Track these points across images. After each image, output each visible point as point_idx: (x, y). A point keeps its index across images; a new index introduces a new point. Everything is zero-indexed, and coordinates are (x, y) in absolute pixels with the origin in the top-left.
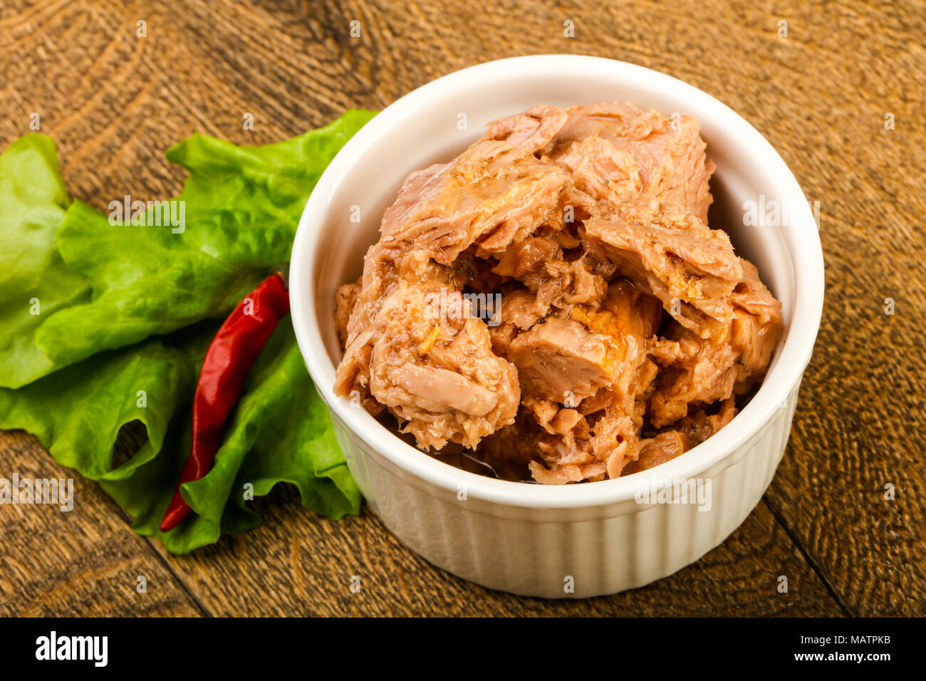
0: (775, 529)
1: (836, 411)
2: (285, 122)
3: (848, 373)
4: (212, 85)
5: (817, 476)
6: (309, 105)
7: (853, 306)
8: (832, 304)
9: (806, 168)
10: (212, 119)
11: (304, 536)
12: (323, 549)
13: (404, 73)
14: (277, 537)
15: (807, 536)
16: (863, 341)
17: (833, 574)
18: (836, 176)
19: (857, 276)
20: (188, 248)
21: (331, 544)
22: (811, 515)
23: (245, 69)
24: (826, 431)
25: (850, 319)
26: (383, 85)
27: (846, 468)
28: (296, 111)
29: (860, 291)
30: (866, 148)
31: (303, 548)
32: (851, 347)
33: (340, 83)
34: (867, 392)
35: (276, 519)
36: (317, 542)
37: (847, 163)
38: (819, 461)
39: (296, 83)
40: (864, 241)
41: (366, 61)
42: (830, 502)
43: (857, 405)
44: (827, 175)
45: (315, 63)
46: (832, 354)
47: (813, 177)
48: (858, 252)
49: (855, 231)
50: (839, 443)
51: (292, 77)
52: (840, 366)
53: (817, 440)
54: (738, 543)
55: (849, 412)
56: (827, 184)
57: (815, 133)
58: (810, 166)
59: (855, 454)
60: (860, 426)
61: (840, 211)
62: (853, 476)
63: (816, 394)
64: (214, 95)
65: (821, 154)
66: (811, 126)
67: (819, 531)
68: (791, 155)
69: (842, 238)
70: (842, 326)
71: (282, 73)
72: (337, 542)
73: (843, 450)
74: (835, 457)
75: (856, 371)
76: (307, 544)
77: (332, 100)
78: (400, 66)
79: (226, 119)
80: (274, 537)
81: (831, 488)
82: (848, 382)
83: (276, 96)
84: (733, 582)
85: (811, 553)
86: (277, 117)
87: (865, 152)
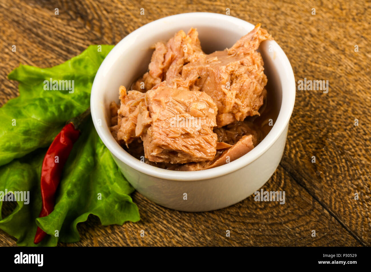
0: (313, 202)
1: (332, 147)
2: (64, 56)
3: (335, 130)
4: (28, 44)
5: (328, 176)
6: (74, 48)
7: (333, 101)
8: (323, 101)
9: (302, 45)
10: (30, 59)
11: (99, 236)
12: (108, 240)
13: (115, 28)
14: (87, 238)
15: (328, 202)
16: (340, 115)
17: (343, 218)
18: (316, 46)
19: (333, 87)
20: (26, 117)
21: (112, 237)
22: (328, 194)
23: (42, 36)
24: (330, 156)
25: (333, 107)
26: (106, 35)
27: (341, 171)
28: (68, 51)
29: (335, 94)
30: (328, 32)
31: (99, 241)
32: (335, 119)
33: (87, 36)
34: (345, 137)
35: (85, 230)
36: (105, 238)
37: (321, 40)
38: (329, 170)
39: (66, 39)
40: (333, 72)
41: (97, 25)
42: (336, 187)
43: (342, 143)
44: (312, 46)
45: (74, 29)
46: (327, 123)
47: (306, 48)
48: (331, 77)
49: (329, 69)
50: (336, 161)
51: (64, 36)
52: (331, 127)
53: (326, 161)
54: (297, 210)
55: (338, 147)
56: (313, 50)
57: (304, 29)
58: (304, 44)
59: (344, 164)
60: (344, 152)
61: (320, 61)
62: (345, 175)
63: (323, 141)
64: (29, 49)
65: (308, 38)
66: (302, 26)
67: (333, 200)
68: (295, 40)
69: (323, 72)
70: (330, 110)
71: (59, 36)
72: (115, 236)
73: (339, 164)
74: (335, 167)
75: (339, 129)
76: (101, 239)
77: (84, 44)
78: (113, 25)
79: (37, 59)
80: (85, 238)
81: (336, 181)
82: (336, 134)
83: (58, 46)
84: (298, 228)
85: (331, 210)
86: (60, 55)
87: (327, 34)
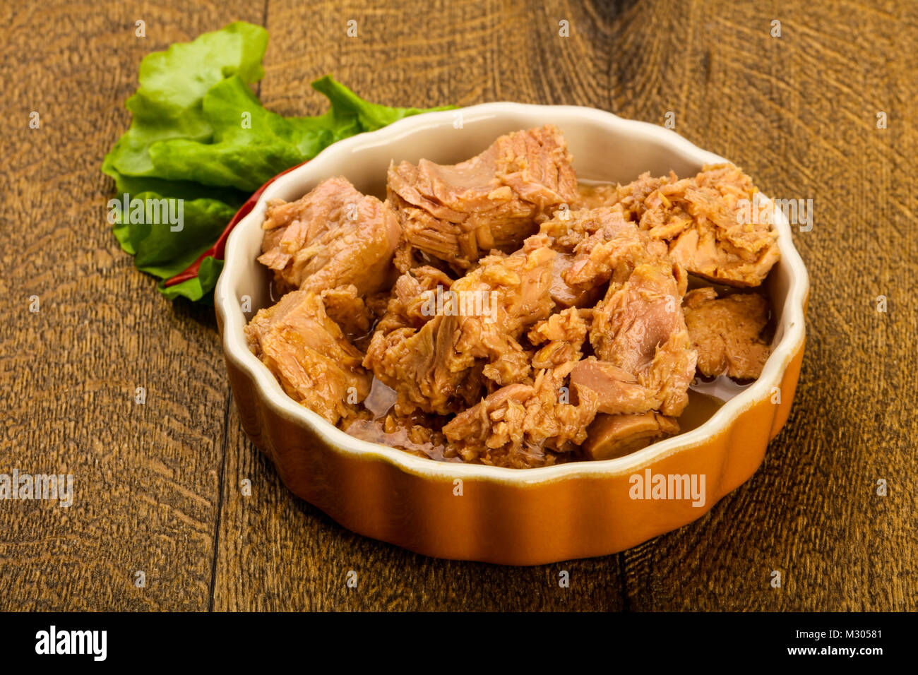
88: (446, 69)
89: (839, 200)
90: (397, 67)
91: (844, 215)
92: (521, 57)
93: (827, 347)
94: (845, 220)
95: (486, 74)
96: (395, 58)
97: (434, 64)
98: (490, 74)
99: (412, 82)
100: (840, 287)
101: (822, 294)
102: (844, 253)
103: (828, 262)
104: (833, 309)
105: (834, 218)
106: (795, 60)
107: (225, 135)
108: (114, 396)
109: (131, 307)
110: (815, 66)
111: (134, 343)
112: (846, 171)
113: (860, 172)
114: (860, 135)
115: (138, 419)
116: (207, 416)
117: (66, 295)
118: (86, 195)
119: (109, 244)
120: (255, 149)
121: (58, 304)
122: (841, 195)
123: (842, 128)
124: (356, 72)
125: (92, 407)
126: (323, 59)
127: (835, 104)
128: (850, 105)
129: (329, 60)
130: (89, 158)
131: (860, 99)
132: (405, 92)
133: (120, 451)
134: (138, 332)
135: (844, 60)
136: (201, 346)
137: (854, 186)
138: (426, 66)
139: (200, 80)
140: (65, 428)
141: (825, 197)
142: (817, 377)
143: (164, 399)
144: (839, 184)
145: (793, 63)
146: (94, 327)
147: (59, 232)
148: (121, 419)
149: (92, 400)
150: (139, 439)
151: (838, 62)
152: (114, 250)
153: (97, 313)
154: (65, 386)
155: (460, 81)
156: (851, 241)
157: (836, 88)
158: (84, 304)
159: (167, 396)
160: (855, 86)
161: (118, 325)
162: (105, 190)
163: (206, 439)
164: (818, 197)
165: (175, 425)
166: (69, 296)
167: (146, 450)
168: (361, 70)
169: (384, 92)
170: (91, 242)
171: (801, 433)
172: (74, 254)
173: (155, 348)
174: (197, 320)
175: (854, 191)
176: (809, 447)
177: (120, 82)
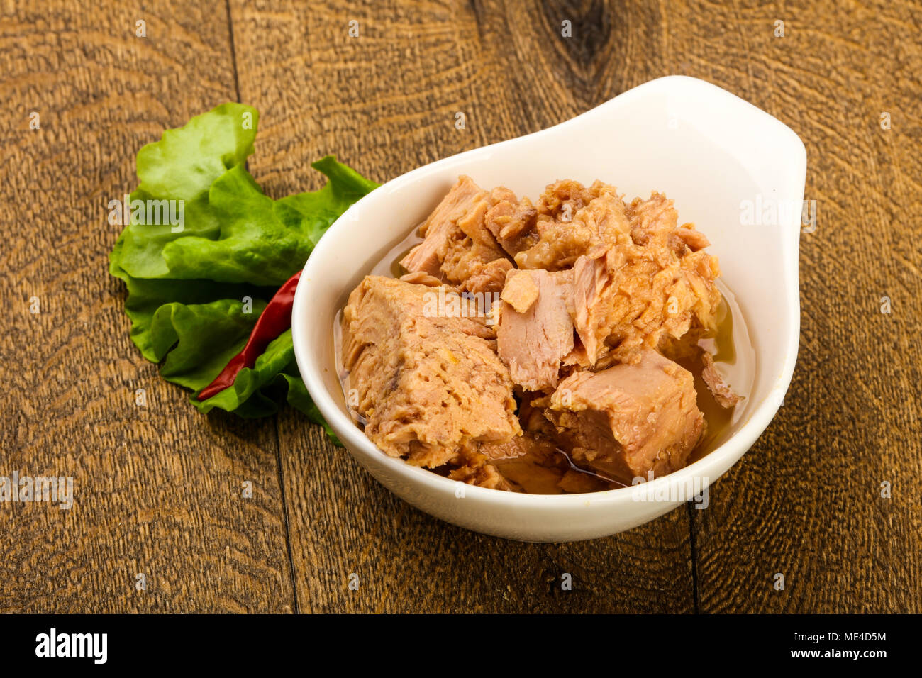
88: (430, 128)
89: (844, 258)
90: (381, 129)
91: (853, 275)
92: (504, 111)
93: (862, 425)
94: (854, 280)
95: (472, 132)
96: (377, 120)
97: (419, 124)
98: (476, 133)
99: (399, 145)
100: (862, 357)
101: (847, 365)
102: (859, 318)
103: (847, 330)
104: (860, 383)
105: (844, 279)
106: (775, 100)
107: (234, 229)
108: (169, 527)
109: (166, 423)
110: (795, 106)
111: (177, 464)
112: (846, 225)
113: (860, 225)
114: (853, 183)
115: (200, 553)
116: (268, 544)
117: (97, 413)
118: (93, 296)
119: (129, 351)
120: (267, 243)
121: (91, 425)
122: (846, 252)
123: (834, 176)
124: (341, 136)
125: (150, 542)
126: (304, 123)
127: (822, 149)
128: (837, 149)
129: (311, 125)
130: (87, 252)
131: (846, 142)
132: (395, 157)
133: (188, 590)
134: (179, 452)
135: (823, 99)
136: (245, 464)
137: (857, 242)
138: (410, 126)
139: (200, 171)
140: (127, 567)
141: (830, 256)
142: (858, 460)
143: (221, 527)
144: (842, 240)
145: (773, 104)
146: (133, 449)
147: (74, 341)
148: (182, 553)
149: (147, 533)
150: (204, 574)
151: (818, 102)
152: (135, 358)
153: (132, 432)
154: (117, 519)
155: (448, 142)
156: (864, 303)
157: (820, 130)
158: (118, 423)
159: (223, 523)
160: (837, 126)
161: (157, 445)
162: (113, 291)
163: (272, 571)
164: (824, 256)
165: (238, 556)
166: (100, 415)
167: (215, 586)
168: (345, 134)
169: (374, 159)
170: (110, 350)
171: (853, 522)
172: (95, 366)
173: (200, 469)
174: (236, 434)
175: (857, 247)
176: (863, 538)
177: (102, 162)
